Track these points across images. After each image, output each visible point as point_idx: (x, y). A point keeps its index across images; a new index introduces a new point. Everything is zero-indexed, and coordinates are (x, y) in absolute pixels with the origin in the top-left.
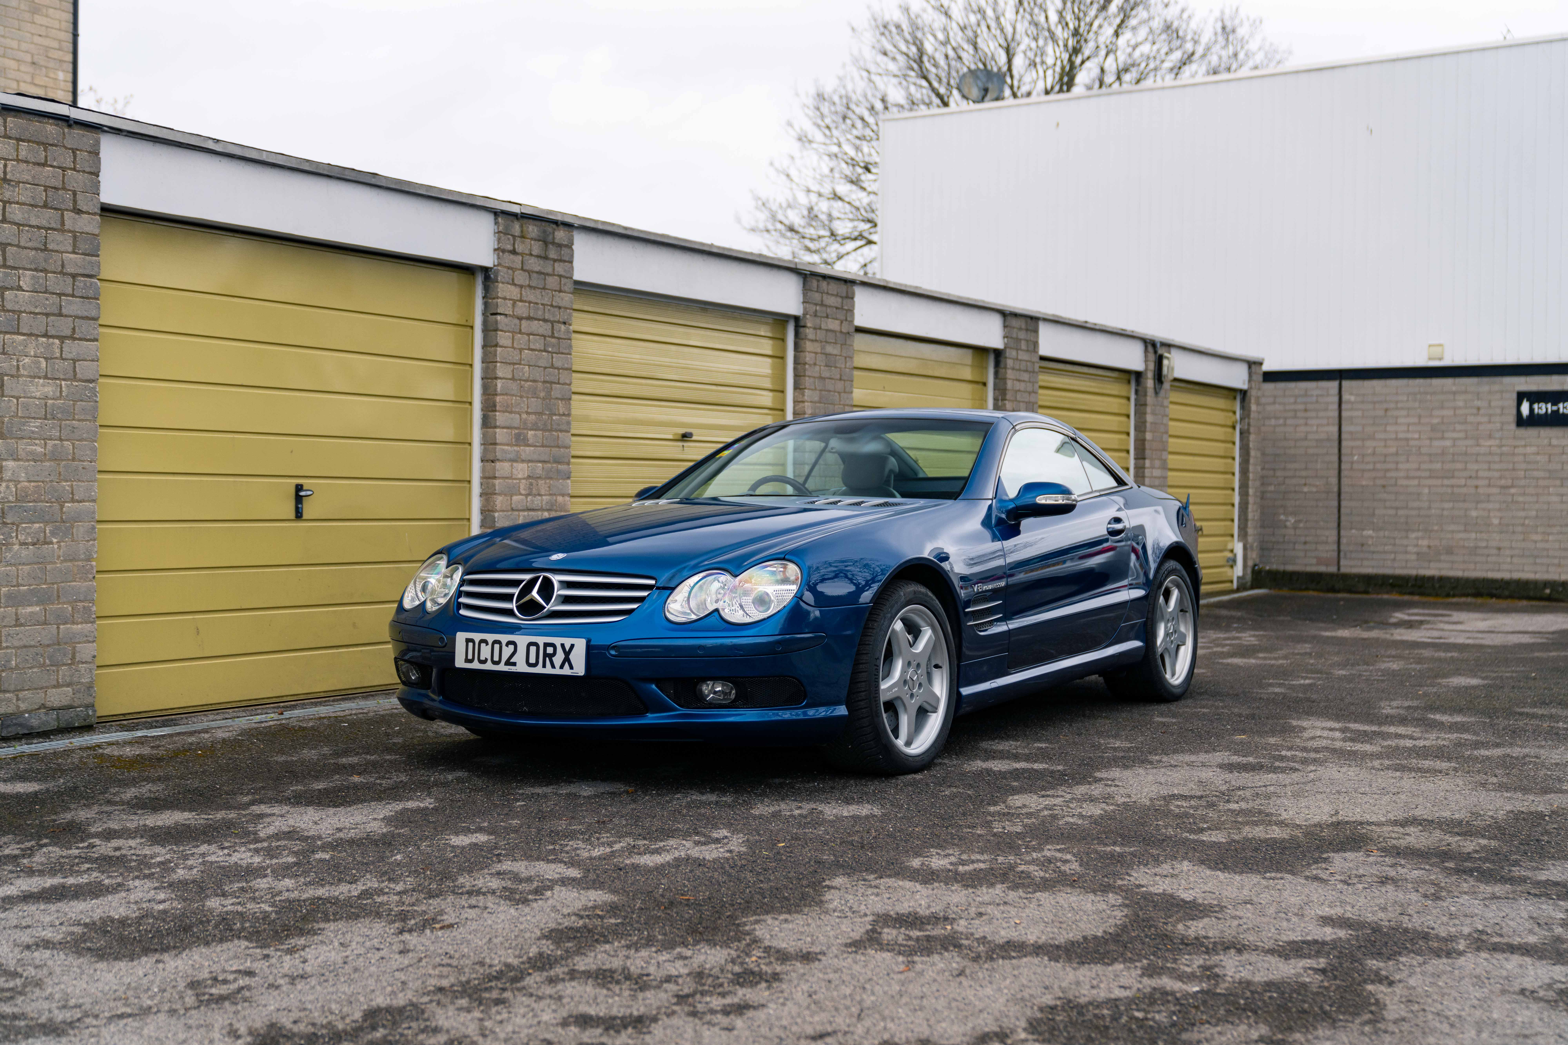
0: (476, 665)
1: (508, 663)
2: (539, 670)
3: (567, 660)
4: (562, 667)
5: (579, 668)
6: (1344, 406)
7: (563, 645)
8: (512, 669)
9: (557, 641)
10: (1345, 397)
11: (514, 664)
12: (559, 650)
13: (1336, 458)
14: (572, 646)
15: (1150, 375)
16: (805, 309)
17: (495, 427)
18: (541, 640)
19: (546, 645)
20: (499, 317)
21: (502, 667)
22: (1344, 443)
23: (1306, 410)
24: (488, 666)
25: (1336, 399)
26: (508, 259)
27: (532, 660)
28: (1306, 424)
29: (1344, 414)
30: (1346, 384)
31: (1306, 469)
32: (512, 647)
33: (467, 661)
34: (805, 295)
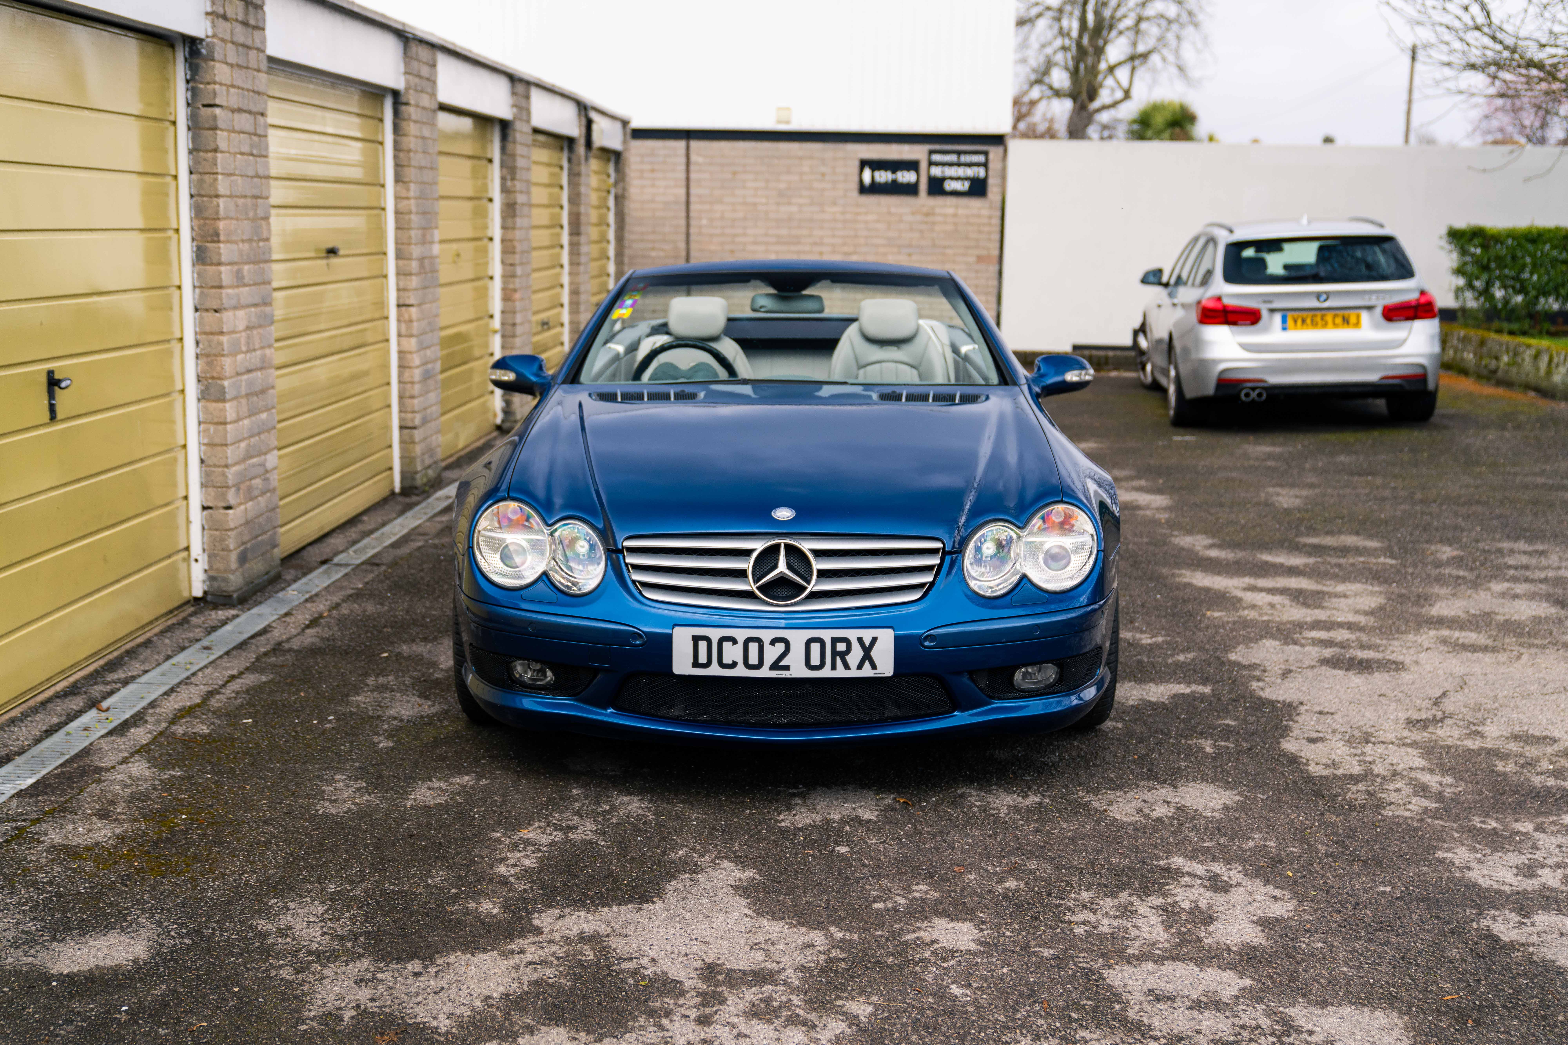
0: (715, 670)
1: (775, 666)
2: (826, 673)
4: (860, 667)
6: (692, 168)
7: (860, 640)
8: (785, 674)
9: (852, 635)
11: (787, 668)
12: (855, 646)
13: (683, 222)
14: (874, 640)
15: (582, 141)
17: (219, 264)
18: (827, 635)
19: (835, 641)
20: (217, 111)
21: (765, 672)
23: (653, 171)
24: (741, 671)
28: (653, 186)
29: (693, 176)
31: (654, 232)
33: (696, 664)
34: (406, 64)
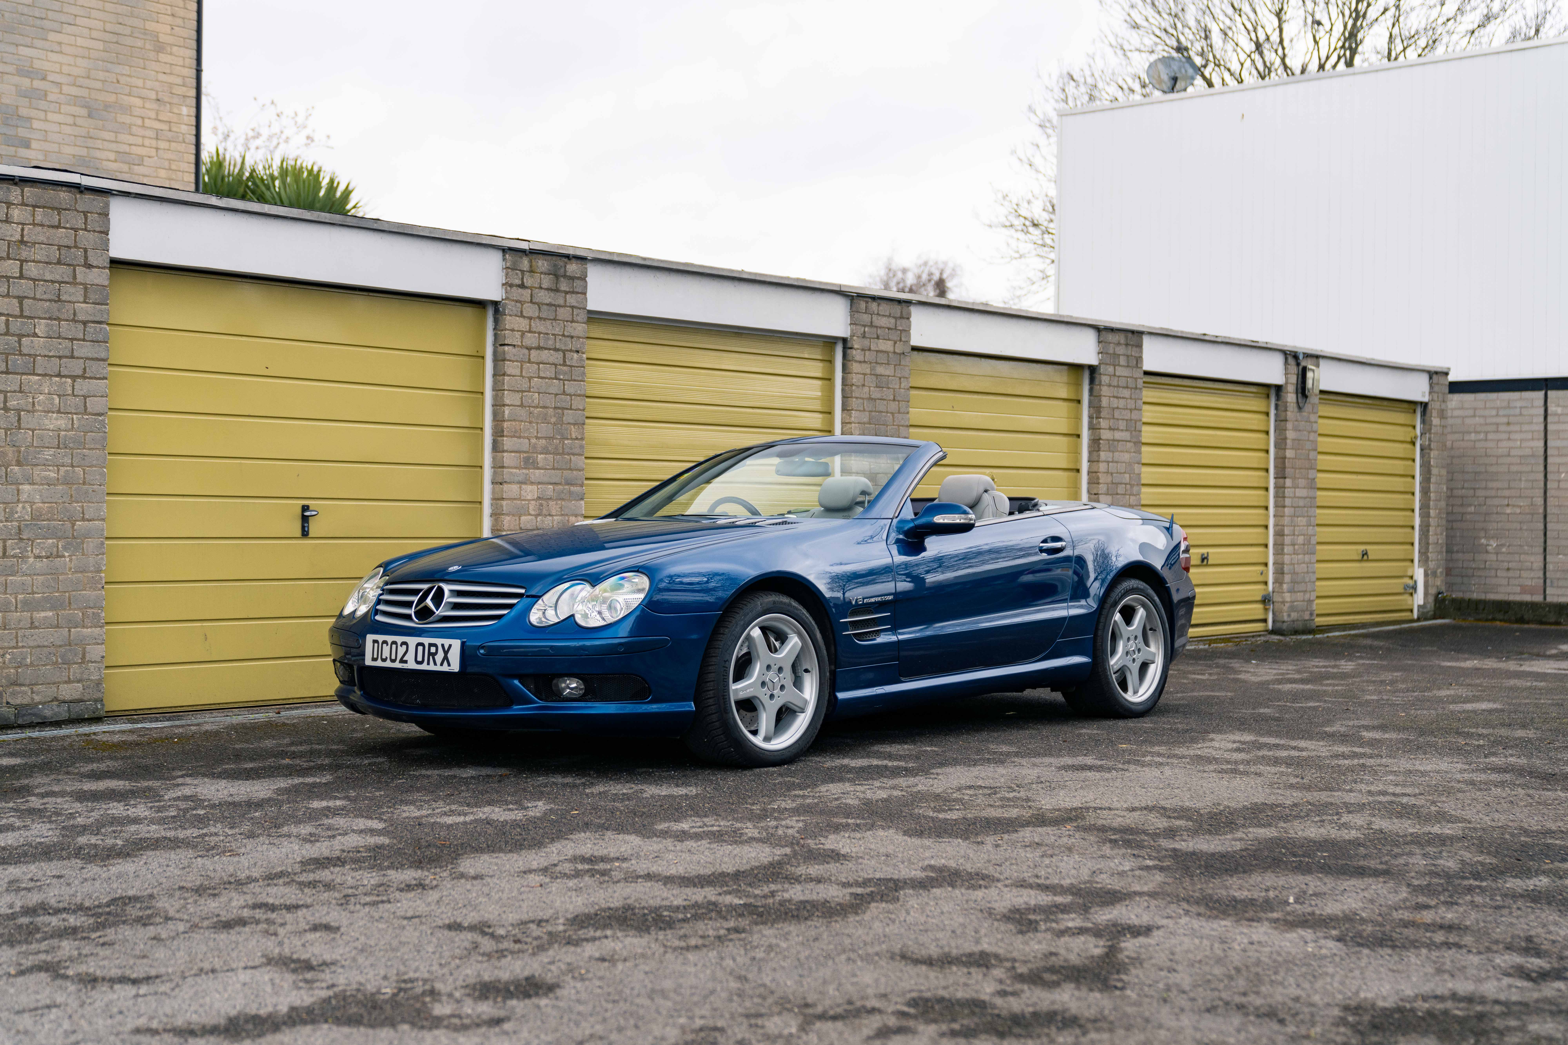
0: (379, 663)
2: (424, 667)
3: (446, 658)
4: (442, 664)
5: (455, 666)
7: (443, 645)
8: (405, 666)
10: (1552, 408)
11: (406, 662)
14: (450, 646)
16: (852, 330)
18: (426, 641)
19: (431, 645)
21: (397, 665)
22: (1550, 460)
24: (388, 664)
25: (1542, 411)
26: (516, 293)
27: (420, 659)
30: (1551, 393)
32: (404, 647)
